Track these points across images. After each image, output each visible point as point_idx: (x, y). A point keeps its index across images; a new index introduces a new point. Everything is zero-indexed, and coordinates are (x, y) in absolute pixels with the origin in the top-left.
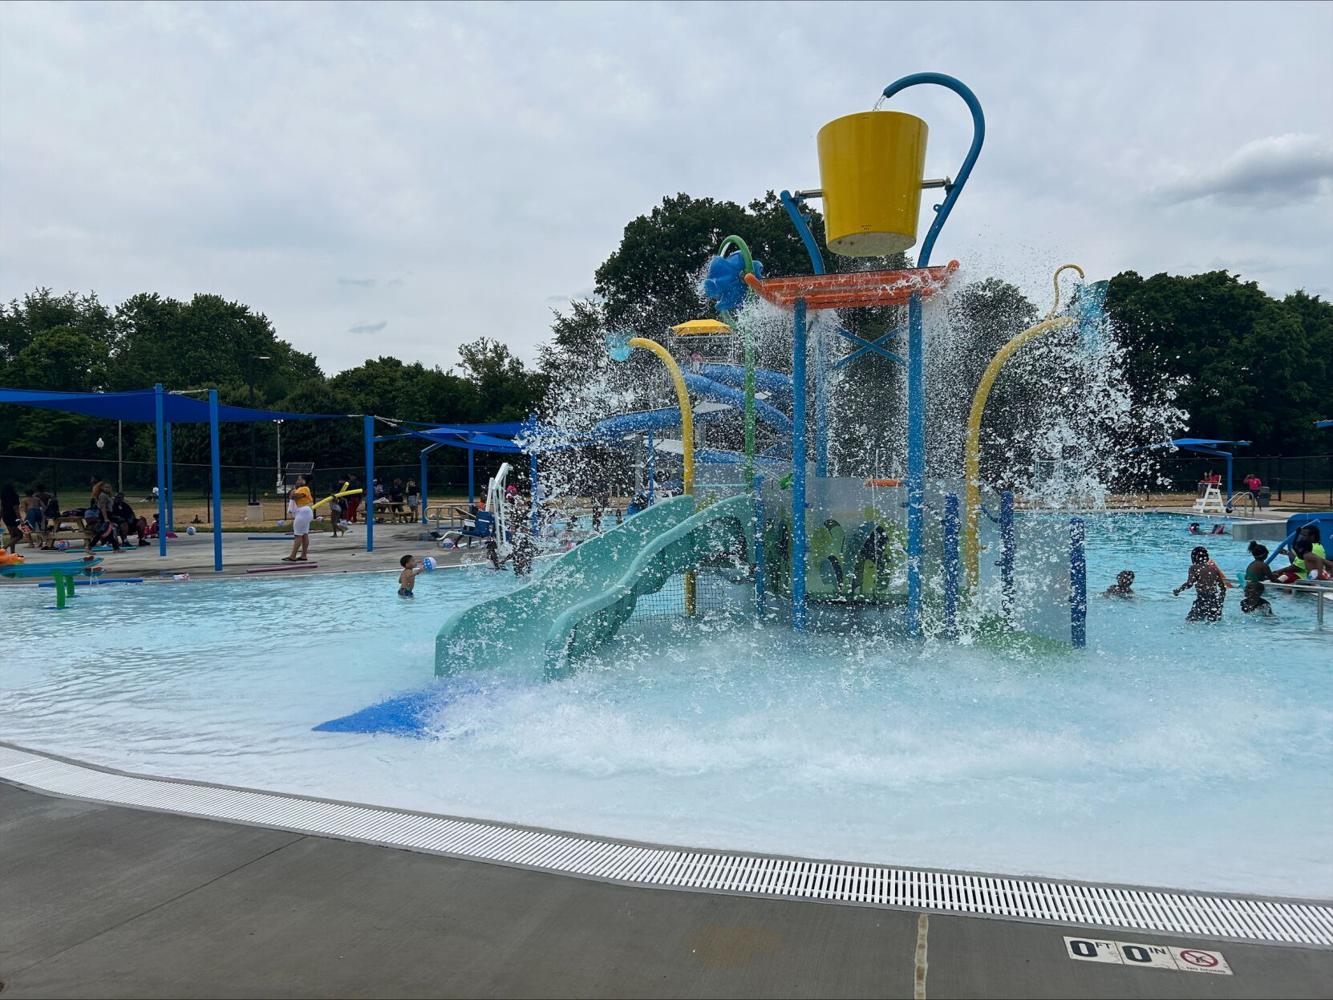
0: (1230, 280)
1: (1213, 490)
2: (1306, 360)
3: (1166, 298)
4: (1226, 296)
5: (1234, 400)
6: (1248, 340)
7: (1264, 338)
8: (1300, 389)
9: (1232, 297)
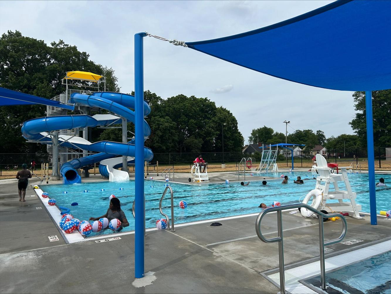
4: (208, 105)
6: (216, 119)
9: (210, 105)
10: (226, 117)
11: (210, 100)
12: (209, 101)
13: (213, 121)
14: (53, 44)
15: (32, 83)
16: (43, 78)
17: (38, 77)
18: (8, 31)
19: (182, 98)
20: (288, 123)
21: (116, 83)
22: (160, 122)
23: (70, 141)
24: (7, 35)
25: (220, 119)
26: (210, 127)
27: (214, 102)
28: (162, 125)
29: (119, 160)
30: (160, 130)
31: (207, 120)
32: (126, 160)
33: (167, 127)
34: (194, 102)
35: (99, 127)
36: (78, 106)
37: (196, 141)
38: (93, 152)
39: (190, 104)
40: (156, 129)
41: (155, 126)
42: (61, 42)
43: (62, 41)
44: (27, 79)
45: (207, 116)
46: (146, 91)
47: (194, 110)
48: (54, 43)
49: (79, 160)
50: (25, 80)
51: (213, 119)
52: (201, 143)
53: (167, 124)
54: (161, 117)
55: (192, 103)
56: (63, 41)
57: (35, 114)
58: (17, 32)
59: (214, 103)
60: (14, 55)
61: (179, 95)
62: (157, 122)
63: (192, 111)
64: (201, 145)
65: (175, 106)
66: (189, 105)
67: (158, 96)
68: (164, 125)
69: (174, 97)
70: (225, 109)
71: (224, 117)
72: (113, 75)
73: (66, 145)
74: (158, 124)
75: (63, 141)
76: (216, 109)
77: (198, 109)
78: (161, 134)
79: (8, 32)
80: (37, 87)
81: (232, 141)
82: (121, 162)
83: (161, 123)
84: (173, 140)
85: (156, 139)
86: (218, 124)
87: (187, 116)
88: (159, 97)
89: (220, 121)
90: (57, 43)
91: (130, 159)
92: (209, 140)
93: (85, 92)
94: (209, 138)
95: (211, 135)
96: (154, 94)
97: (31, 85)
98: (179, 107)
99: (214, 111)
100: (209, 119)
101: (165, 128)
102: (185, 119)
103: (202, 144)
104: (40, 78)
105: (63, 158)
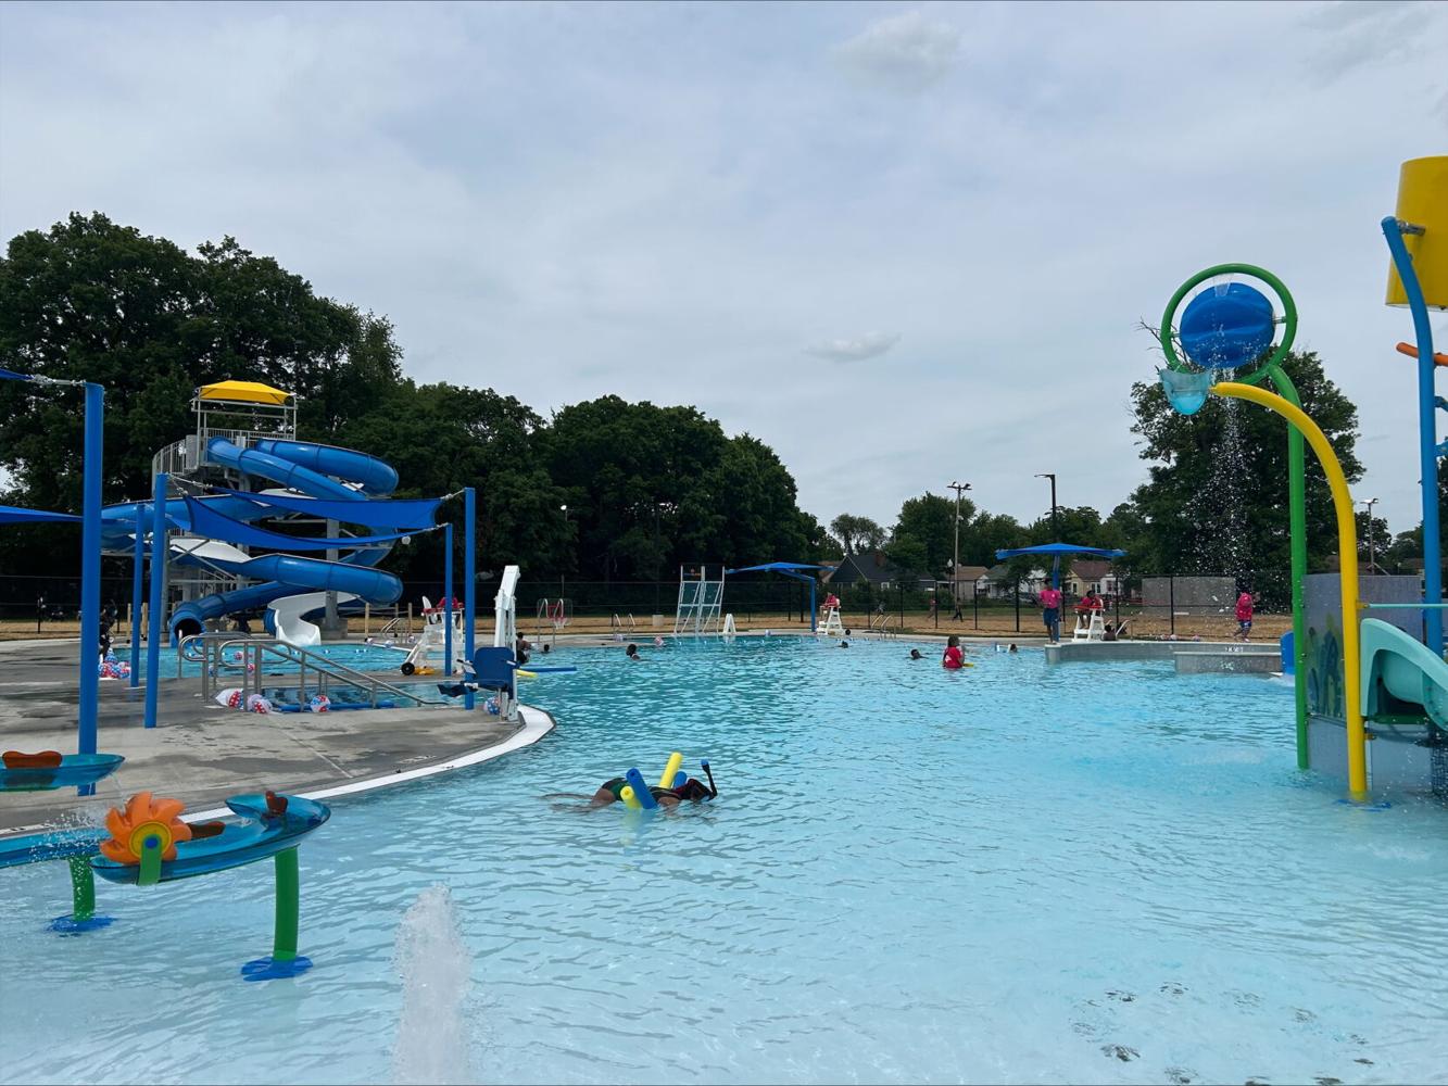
0: (698, 416)
1: (835, 613)
2: (761, 496)
3: (652, 425)
4: (698, 430)
5: (710, 528)
6: (718, 474)
7: (730, 472)
8: (756, 521)
9: (702, 432)
10: (749, 469)
11: (704, 413)
12: (701, 417)
13: (708, 481)
14: (203, 250)
15: (134, 372)
16: (168, 358)
17: (153, 353)
18: (72, 213)
19: (611, 408)
20: (965, 488)
21: (398, 361)
22: (513, 487)
23: (197, 553)
24: (67, 227)
25: (728, 475)
26: (695, 501)
27: (716, 421)
28: (517, 496)
29: (317, 601)
30: (512, 512)
31: (687, 479)
32: (332, 599)
33: (533, 502)
34: (646, 422)
35: (274, 518)
36: (222, 470)
37: (648, 544)
38: (252, 579)
39: (634, 428)
40: (499, 510)
41: (498, 498)
42: (230, 244)
43: (233, 239)
44: (120, 362)
45: (692, 464)
46: (484, 391)
47: (644, 445)
48: (208, 246)
49: (221, 598)
50: (116, 362)
51: (707, 477)
52: (663, 551)
53: (532, 495)
54: (519, 471)
55: (641, 424)
56: (236, 242)
57: (141, 461)
58: (97, 216)
59: (715, 424)
60: (86, 292)
61: (605, 397)
62: (502, 488)
63: (639, 451)
64: (663, 558)
65: (585, 432)
66: (630, 430)
67: (522, 405)
68: (523, 496)
69: (587, 403)
70: (758, 442)
71: (741, 470)
72: (391, 338)
73: (188, 562)
74: (505, 492)
75: (180, 553)
76: (723, 442)
77: (656, 443)
78: (512, 524)
79: (72, 217)
80: (148, 384)
81: (770, 544)
82: (324, 605)
83: (515, 490)
84: (557, 543)
85: (499, 539)
86: (721, 492)
87: (623, 464)
88: (527, 408)
89: (728, 482)
90: (218, 246)
91: (343, 597)
92: (692, 540)
93: (244, 434)
94: (690, 535)
95: (699, 524)
96: (512, 400)
97: (133, 376)
98: (596, 437)
99: (715, 448)
100: (695, 473)
101: (525, 506)
102: (614, 475)
103: (666, 554)
104: (159, 358)
105: (189, 592)
